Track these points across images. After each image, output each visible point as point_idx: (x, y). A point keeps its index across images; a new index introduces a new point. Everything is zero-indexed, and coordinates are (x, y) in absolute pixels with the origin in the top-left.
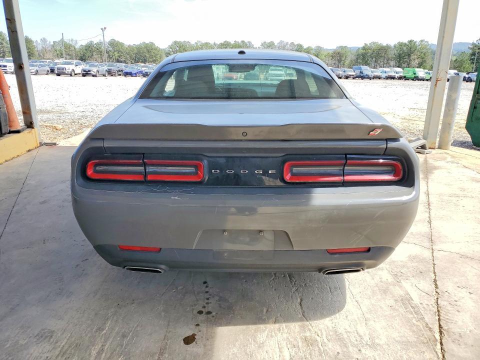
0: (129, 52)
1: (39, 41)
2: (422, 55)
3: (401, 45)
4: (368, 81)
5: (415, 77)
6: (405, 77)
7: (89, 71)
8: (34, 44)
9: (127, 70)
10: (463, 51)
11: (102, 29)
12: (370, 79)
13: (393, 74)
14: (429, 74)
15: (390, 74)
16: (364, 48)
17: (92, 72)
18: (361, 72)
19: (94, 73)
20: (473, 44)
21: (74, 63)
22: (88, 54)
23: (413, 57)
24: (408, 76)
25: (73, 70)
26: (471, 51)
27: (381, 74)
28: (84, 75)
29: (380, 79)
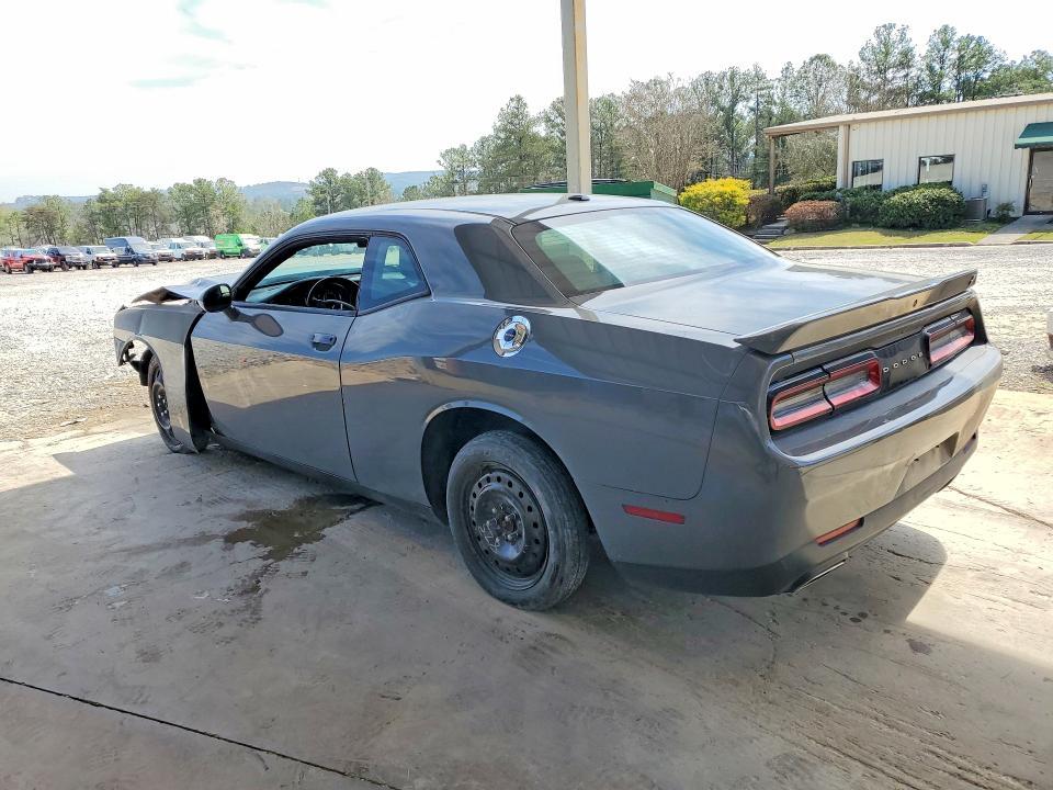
2: (230, 208)
3: (183, 189)
4: (150, 267)
5: (242, 251)
6: (222, 252)
10: (300, 198)
12: (154, 264)
13: (197, 249)
14: (266, 243)
15: (191, 249)
16: (102, 199)
18: (128, 250)
20: (312, 184)
23: (213, 212)
24: (230, 251)
26: (312, 198)
27: (171, 251)
29: (171, 261)
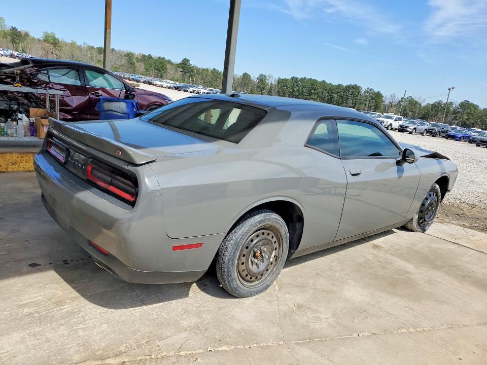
0: (482, 116)
1: (388, 97)
7: (406, 127)
8: (383, 99)
9: (453, 133)
11: (449, 89)
17: (409, 129)
19: (410, 130)
21: (395, 118)
22: (433, 113)
25: (391, 125)
28: (400, 131)
